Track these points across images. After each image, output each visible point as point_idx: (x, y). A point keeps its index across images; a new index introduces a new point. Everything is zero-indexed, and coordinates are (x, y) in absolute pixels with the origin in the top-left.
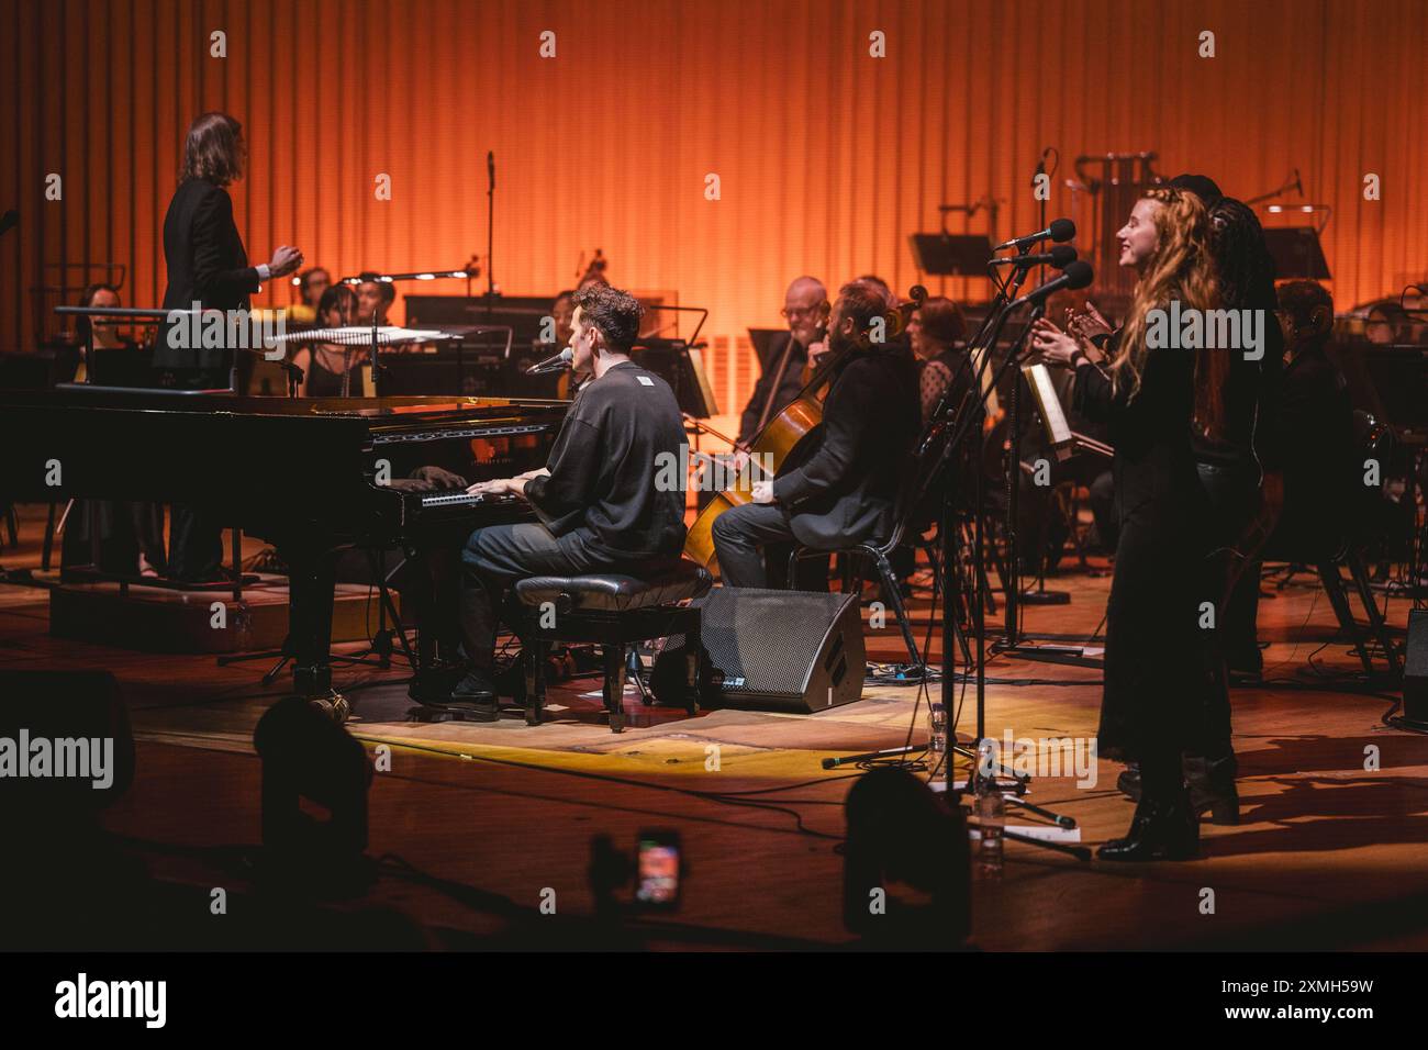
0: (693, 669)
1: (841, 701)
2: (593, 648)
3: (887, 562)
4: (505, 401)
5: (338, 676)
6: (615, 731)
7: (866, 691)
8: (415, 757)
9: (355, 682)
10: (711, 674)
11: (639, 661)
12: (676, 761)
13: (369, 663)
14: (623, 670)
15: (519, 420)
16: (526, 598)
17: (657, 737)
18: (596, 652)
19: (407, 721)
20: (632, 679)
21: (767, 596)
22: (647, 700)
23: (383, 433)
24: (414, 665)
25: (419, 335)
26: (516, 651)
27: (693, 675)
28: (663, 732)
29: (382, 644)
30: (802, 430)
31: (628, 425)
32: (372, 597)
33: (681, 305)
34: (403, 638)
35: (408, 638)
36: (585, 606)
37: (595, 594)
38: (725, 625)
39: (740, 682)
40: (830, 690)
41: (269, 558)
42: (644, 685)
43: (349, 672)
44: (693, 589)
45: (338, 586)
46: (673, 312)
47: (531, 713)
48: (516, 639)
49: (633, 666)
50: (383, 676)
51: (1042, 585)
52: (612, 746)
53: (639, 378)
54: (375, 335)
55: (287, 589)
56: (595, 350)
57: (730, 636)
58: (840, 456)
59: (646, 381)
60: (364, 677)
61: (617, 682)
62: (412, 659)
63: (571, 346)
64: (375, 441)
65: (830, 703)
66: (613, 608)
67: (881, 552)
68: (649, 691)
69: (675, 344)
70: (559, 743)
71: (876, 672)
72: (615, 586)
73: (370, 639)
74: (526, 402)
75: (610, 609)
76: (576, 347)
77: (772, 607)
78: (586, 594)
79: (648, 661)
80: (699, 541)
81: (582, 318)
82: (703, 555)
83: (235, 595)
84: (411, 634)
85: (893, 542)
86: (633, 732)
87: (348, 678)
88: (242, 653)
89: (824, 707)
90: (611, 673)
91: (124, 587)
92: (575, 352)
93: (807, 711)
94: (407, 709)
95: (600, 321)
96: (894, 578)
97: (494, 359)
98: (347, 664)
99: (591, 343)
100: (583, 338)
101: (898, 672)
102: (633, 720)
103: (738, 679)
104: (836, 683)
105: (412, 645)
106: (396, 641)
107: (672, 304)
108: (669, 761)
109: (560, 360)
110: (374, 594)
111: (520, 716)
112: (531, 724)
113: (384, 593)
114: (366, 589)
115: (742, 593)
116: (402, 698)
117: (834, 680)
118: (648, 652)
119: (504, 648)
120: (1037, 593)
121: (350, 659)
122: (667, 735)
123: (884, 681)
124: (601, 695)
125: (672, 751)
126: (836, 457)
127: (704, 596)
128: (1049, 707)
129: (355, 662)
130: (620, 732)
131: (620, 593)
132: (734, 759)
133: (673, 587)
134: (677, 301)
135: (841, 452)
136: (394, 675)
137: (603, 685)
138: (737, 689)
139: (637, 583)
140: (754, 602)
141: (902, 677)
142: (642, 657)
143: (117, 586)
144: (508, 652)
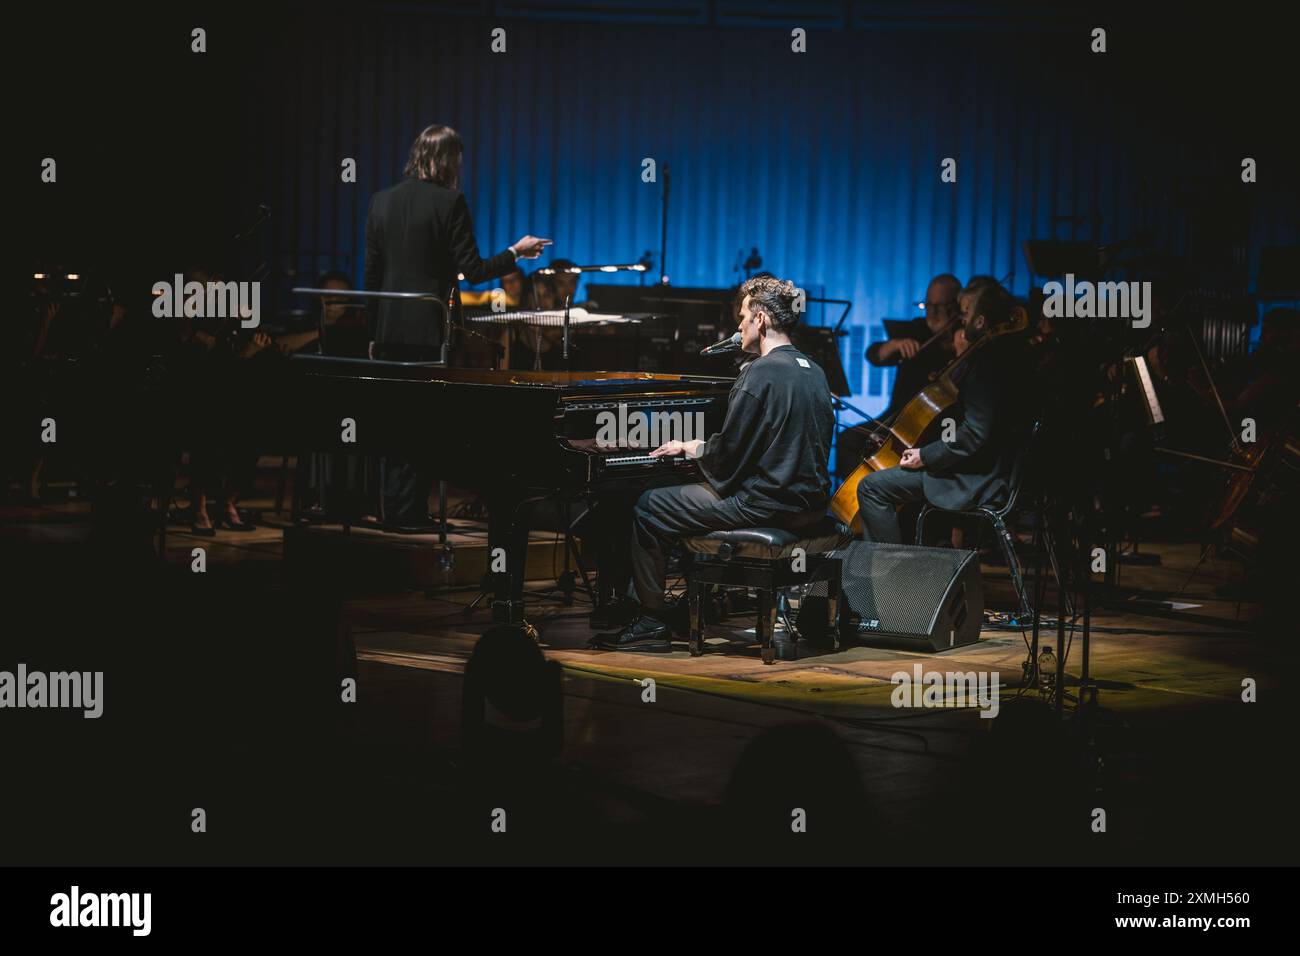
0: (834, 611)
1: (961, 642)
2: (747, 591)
3: (1003, 524)
4: (678, 377)
5: (529, 610)
6: (766, 663)
7: (983, 635)
8: (595, 680)
9: (543, 615)
10: (849, 616)
11: (787, 604)
12: (819, 690)
13: (554, 599)
14: (774, 611)
15: (688, 393)
16: (692, 546)
17: (803, 669)
18: (750, 595)
19: (587, 649)
20: (781, 619)
21: (899, 550)
22: (794, 637)
23: (573, 402)
24: (594, 602)
25: (603, 318)
26: (682, 591)
27: (834, 618)
28: (808, 665)
29: (566, 582)
30: (937, 408)
31: (786, 399)
32: (559, 542)
33: (827, 297)
34: (585, 578)
35: (590, 578)
36: (743, 554)
37: (752, 545)
38: (863, 574)
39: (874, 623)
40: (952, 633)
41: (469, 507)
42: (792, 624)
43: (537, 606)
44: (836, 543)
45: (532, 533)
46: (819, 304)
47: (694, 645)
48: (682, 582)
49: (782, 607)
50: (566, 611)
51: (1136, 548)
52: (764, 675)
53: (798, 359)
54: (567, 318)
55: (485, 534)
56: (763, 331)
57: (866, 584)
58: (977, 431)
59: (804, 363)
60: (551, 611)
61: (769, 621)
62: (593, 596)
63: (741, 331)
64: (566, 409)
65: (952, 644)
66: (767, 556)
67: (998, 515)
68: (795, 629)
69: (822, 332)
70: (719, 672)
71: (992, 619)
72: (770, 538)
73: (556, 579)
74: (694, 378)
75: (764, 557)
76: (746, 330)
77: (903, 560)
78: (745, 544)
79: (794, 603)
80: (845, 501)
81: (751, 304)
82: (849, 514)
83: (441, 538)
84: (592, 574)
85: (1009, 507)
86: (781, 664)
87: (536, 611)
88: (447, 587)
89: (946, 647)
90: (762, 612)
91: (347, 528)
92: (745, 335)
93: (931, 650)
94: (587, 640)
95: (767, 305)
96: (1008, 538)
97: (666, 341)
98: (535, 599)
99: (760, 325)
100: (752, 322)
101: (1011, 619)
102: (781, 654)
103: (873, 622)
104: (957, 628)
105: (593, 583)
106: (579, 581)
107: (819, 297)
108: (813, 690)
109: (730, 343)
110: (561, 540)
111: (685, 648)
112: (694, 655)
113: (569, 539)
114: (554, 535)
115: (877, 547)
116: (583, 629)
117: (956, 624)
118: (795, 596)
119: (670, 590)
120: (1132, 554)
121: (540, 595)
122: (812, 667)
123: (999, 627)
124: (754, 631)
125: (815, 682)
126: (974, 433)
127: (844, 549)
128: (1141, 653)
129: (543, 598)
130: (770, 664)
131: (773, 544)
132: (869, 690)
133: (819, 540)
134: (823, 294)
135: (979, 429)
136: (577, 610)
137: (755, 623)
138: (871, 630)
139: (787, 535)
140: (888, 555)
141: (1014, 623)
142: (790, 600)
143: (340, 527)
144: (673, 592)
